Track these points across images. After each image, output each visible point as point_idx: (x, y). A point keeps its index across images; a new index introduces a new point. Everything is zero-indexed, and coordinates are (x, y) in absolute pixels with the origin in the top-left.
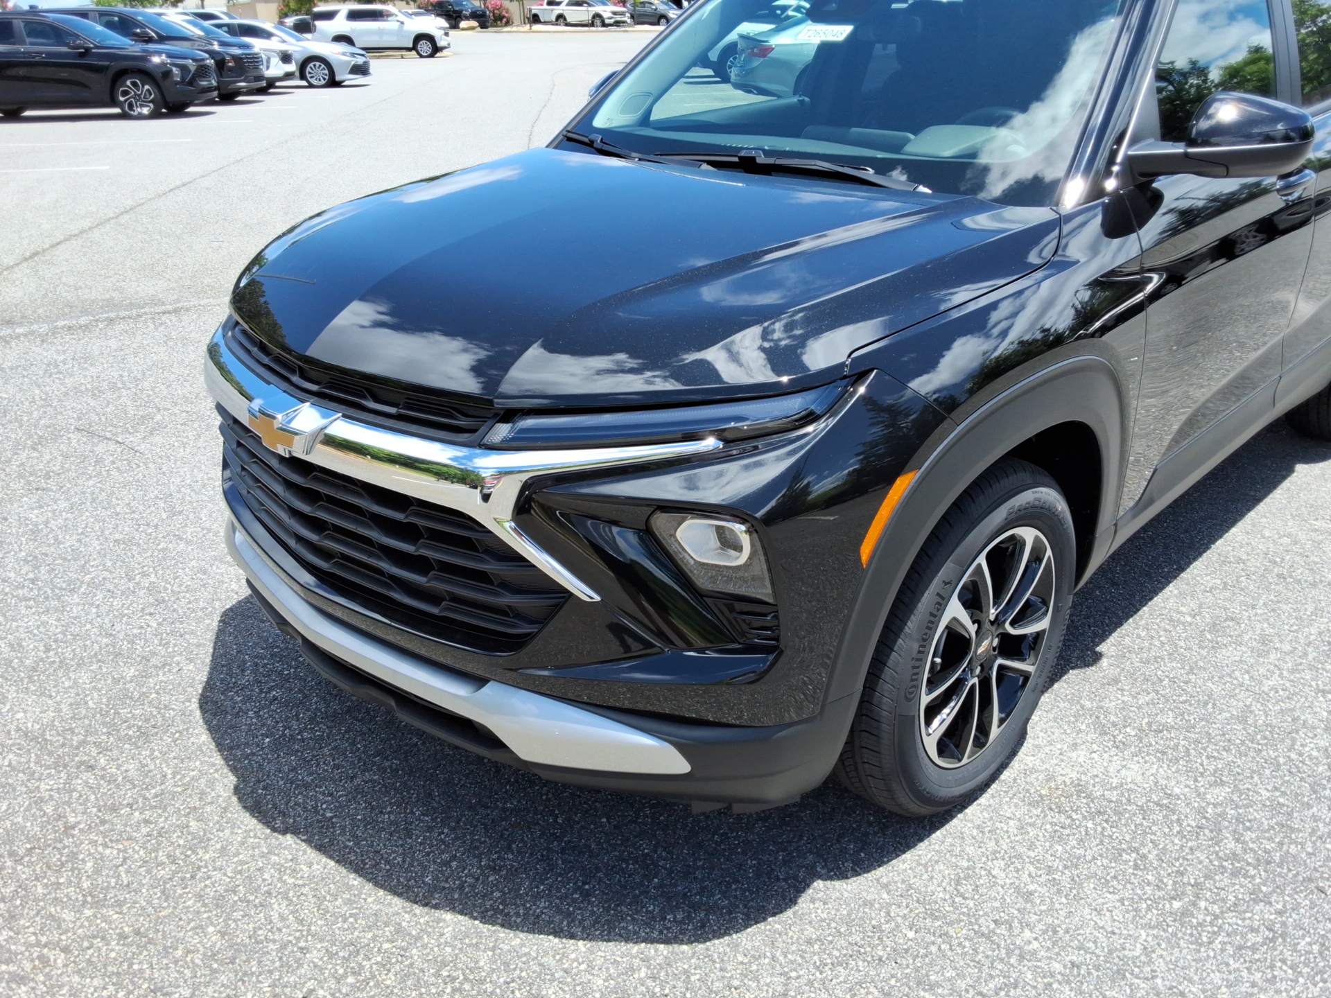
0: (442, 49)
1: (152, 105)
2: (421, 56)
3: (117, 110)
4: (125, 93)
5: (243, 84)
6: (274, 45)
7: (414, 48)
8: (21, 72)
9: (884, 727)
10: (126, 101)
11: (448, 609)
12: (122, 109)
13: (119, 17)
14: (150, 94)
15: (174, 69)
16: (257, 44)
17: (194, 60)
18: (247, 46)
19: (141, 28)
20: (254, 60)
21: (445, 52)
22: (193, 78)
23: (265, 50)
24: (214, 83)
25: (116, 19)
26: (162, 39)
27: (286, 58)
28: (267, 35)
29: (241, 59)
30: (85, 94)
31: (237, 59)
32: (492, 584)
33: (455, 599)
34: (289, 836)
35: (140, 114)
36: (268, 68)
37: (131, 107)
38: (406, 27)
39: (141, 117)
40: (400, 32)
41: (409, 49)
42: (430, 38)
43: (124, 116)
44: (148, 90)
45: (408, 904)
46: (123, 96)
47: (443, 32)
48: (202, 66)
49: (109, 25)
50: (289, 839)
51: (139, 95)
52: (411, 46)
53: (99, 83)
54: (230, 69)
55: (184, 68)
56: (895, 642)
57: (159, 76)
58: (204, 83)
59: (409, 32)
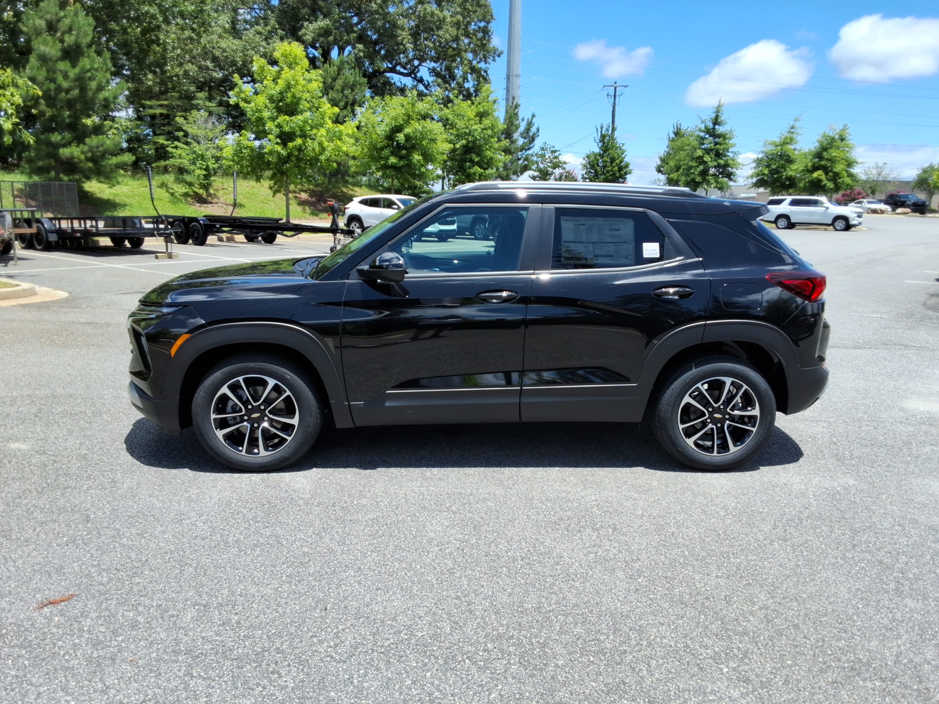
0: (855, 226)
2: (836, 230)
7: (833, 224)
21: (853, 229)
38: (829, 211)
40: (824, 214)
41: (829, 225)
42: (845, 219)
47: (856, 215)
52: (830, 223)
59: (831, 214)
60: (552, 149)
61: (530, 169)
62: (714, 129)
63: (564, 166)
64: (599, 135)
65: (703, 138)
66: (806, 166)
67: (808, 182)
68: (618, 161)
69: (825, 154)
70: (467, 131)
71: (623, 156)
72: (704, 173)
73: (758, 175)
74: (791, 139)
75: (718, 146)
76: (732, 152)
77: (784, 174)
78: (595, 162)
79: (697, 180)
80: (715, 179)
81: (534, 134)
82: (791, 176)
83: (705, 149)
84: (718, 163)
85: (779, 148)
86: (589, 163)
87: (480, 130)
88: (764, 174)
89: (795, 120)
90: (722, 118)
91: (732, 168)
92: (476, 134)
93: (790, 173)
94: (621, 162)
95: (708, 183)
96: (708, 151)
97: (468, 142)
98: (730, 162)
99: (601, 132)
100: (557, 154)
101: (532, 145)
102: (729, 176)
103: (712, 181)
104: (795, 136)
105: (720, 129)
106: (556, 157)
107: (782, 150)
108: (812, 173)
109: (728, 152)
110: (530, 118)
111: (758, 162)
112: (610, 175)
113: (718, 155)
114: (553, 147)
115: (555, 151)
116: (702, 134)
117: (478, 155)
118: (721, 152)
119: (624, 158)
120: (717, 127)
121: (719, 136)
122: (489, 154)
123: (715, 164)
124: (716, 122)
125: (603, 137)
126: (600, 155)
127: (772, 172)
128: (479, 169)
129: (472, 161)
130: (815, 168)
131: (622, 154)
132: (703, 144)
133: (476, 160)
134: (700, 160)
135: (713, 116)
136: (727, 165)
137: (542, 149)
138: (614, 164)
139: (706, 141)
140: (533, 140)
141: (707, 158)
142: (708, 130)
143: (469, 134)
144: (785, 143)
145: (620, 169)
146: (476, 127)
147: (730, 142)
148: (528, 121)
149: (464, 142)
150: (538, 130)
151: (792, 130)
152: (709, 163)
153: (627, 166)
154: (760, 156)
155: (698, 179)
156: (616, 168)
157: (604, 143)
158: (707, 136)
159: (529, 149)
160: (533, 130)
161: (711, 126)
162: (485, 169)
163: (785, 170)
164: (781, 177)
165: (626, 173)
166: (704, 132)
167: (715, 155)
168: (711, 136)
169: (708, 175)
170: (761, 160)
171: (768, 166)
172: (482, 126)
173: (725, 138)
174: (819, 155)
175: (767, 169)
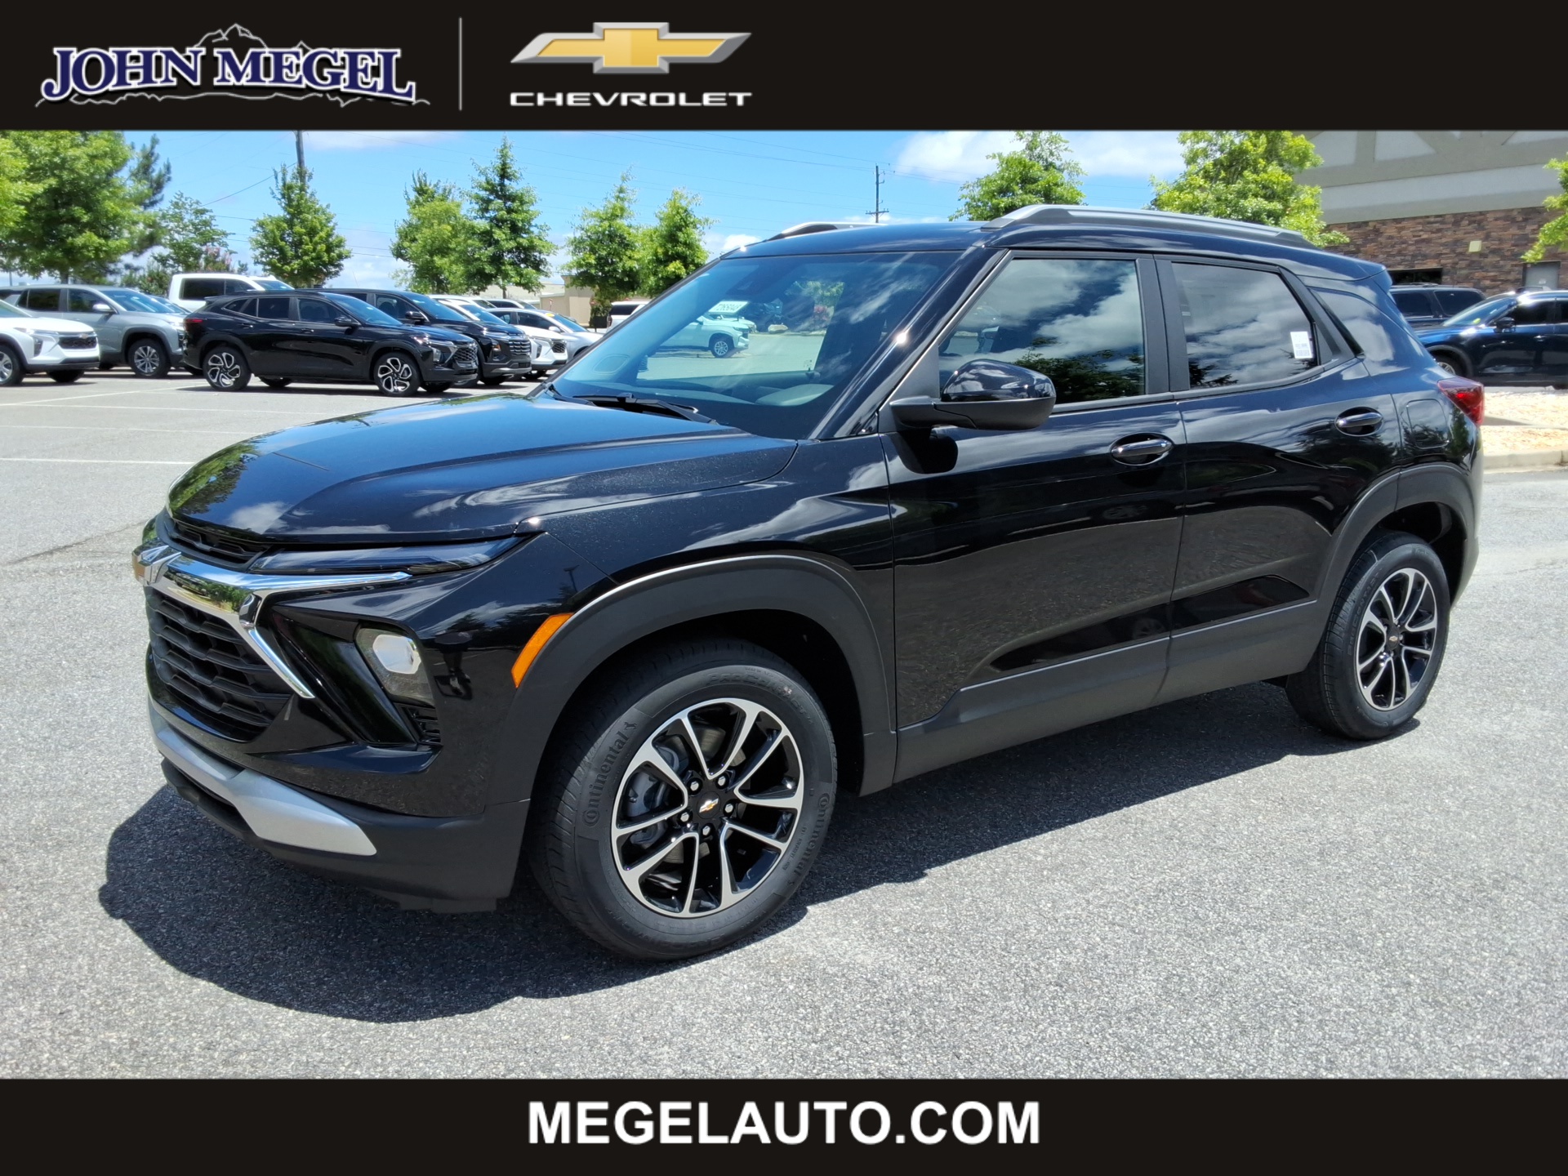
0: (738, 350)
1: (408, 384)
2: (716, 356)
3: (376, 388)
4: (384, 370)
5: (507, 369)
6: (550, 334)
7: (708, 348)
8: (291, 345)
9: (565, 845)
10: (384, 378)
11: (225, 708)
12: (380, 386)
13: (398, 300)
14: (409, 373)
15: (435, 350)
16: (529, 332)
17: (455, 343)
18: (517, 333)
19: (413, 309)
20: (524, 345)
21: (743, 353)
22: (453, 361)
23: (537, 338)
24: (475, 366)
25: (395, 301)
26: (434, 321)
27: (558, 347)
28: (544, 324)
29: (509, 345)
30: (346, 369)
31: (503, 344)
32: (247, 683)
33: (233, 701)
34: (121, 921)
35: (395, 391)
36: (538, 355)
37: (388, 385)
38: (703, 328)
39: (396, 394)
40: (695, 331)
41: (704, 349)
42: (728, 339)
43: (381, 393)
44: (407, 369)
45: (177, 972)
46: (382, 373)
47: (743, 333)
48: (463, 349)
49: (386, 307)
50: (120, 923)
51: (397, 374)
52: (707, 345)
53: (361, 362)
54: (496, 354)
55: (445, 350)
56: (575, 768)
57: (419, 358)
58: (462, 366)
59: (706, 331)
60: (195, 206)
61: (159, 244)
62: (502, 185)
63: (224, 240)
64: (281, 184)
65: (489, 201)
66: (656, 254)
67: (662, 278)
68: (323, 234)
69: (680, 234)
70: (57, 160)
71: (331, 224)
72: (496, 260)
73: (580, 265)
74: (622, 209)
75: (514, 215)
76: (536, 226)
77: (620, 265)
78: (277, 233)
79: (487, 271)
80: (516, 270)
81: (160, 176)
82: (631, 269)
83: (491, 219)
84: (518, 243)
85: (606, 223)
86: (266, 236)
87: (85, 159)
88: (589, 265)
89: (624, 179)
90: (514, 167)
91: (540, 253)
92: (79, 165)
93: (629, 264)
94: (329, 235)
95: (506, 276)
96: (498, 222)
97: (62, 183)
98: (536, 242)
99: (284, 179)
100: (206, 217)
101: (158, 197)
102: (537, 265)
103: (512, 273)
104: (626, 205)
105: (512, 187)
106: (206, 223)
107: (610, 226)
108: (666, 266)
109: (530, 225)
110: (148, 146)
111: (577, 245)
112: (312, 259)
113: (515, 230)
114: (197, 203)
115: (203, 212)
116: (484, 194)
117: (88, 208)
118: (520, 225)
119: (333, 229)
120: (506, 182)
121: (512, 198)
122: (110, 206)
123: (512, 244)
124: (504, 174)
125: (288, 188)
126: (286, 221)
127: (602, 262)
128: (95, 238)
129: (74, 221)
130: (669, 259)
131: (328, 220)
132: (487, 210)
133: (86, 219)
134: (487, 238)
135: (498, 163)
136: (532, 248)
137: (176, 205)
138: (316, 239)
139: (491, 206)
140: (158, 186)
141: (498, 234)
142: (493, 186)
143: (62, 166)
144: (614, 217)
145: (329, 249)
146: (78, 152)
147: (531, 208)
148: (144, 150)
149: (53, 182)
150: (168, 168)
151: (621, 195)
152: (502, 243)
153: (340, 244)
154: (578, 235)
155: (488, 269)
156: (323, 247)
157: (290, 200)
158: (492, 197)
159: (153, 203)
160: (157, 168)
161: (497, 180)
162: (106, 237)
163: (621, 260)
164: (615, 270)
165: (340, 257)
166: (486, 190)
167: (510, 228)
168: (498, 197)
169: (503, 264)
170: (581, 241)
171: (593, 251)
172: (90, 151)
173: (522, 203)
174: (671, 237)
175: (593, 257)
